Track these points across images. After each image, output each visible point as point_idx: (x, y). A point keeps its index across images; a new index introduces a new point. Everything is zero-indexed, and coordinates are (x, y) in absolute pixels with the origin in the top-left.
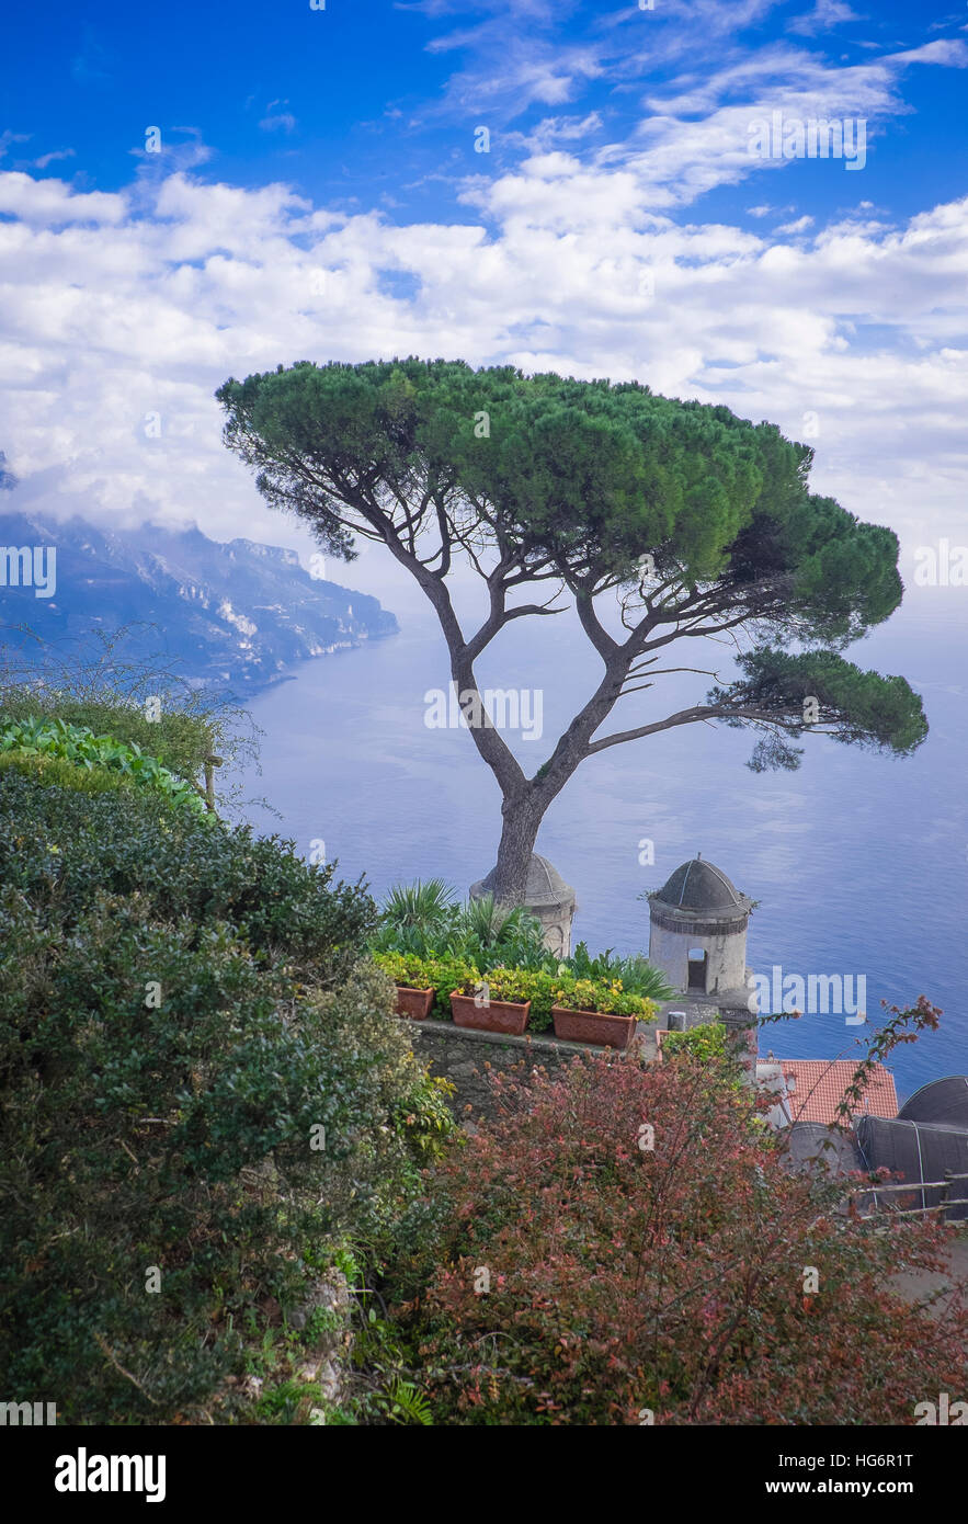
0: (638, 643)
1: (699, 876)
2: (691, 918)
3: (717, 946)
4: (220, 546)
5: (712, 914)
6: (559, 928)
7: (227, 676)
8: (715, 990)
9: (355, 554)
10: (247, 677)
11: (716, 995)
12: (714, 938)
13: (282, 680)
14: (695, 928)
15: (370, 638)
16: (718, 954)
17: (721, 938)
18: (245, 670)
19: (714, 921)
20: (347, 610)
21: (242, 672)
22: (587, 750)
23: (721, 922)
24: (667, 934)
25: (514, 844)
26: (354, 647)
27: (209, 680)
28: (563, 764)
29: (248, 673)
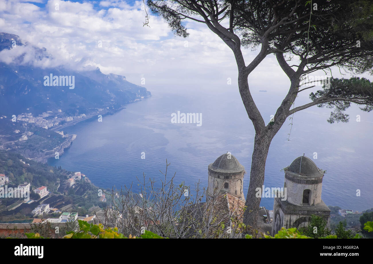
0: (301, 71)
1: (306, 162)
2: (305, 178)
3: (314, 188)
4: (106, 75)
5: (313, 176)
6: (241, 180)
7: (108, 108)
8: (313, 204)
9: (188, 34)
10: (113, 108)
11: (314, 206)
12: (313, 185)
13: (123, 109)
14: (307, 182)
15: (144, 98)
16: (315, 191)
17: (316, 185)
18: (113, 106)
19: (314, 179)
20: (138, 91)
21: (112, 107)
22: (289, 113)
23: (316, 179)
24: (295, 184)
25: (261, 153)
26: (140, 100)
27: (104, 109)
28: (281, 119)
29: (114, 107)
